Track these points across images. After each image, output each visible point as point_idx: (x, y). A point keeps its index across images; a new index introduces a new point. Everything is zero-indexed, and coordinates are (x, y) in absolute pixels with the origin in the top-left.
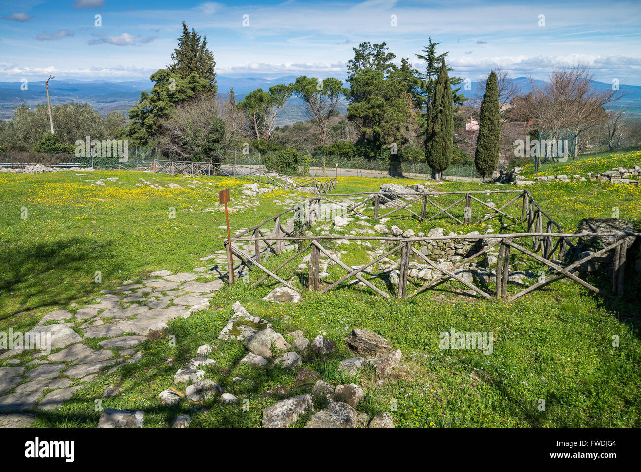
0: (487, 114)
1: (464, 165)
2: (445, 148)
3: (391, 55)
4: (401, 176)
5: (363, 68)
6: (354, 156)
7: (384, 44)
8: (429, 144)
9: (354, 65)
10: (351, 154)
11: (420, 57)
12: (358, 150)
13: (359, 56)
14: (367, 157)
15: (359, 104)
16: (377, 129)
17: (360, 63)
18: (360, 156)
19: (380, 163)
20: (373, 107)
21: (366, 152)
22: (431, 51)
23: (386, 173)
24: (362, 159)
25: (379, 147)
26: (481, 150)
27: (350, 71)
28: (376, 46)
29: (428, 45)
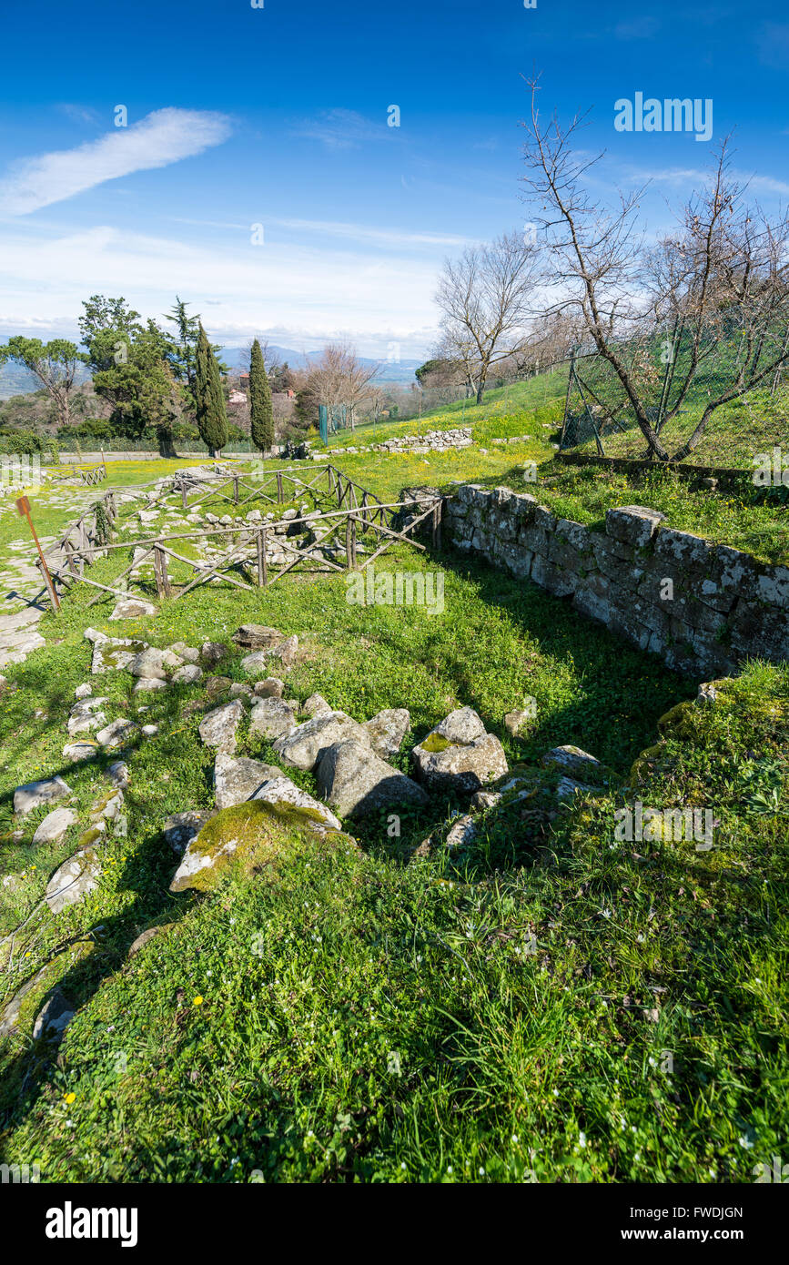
0: (256, 386)
1: (240, 440)
2: (219, 423)
3: (134, 314)
4: (174, 455)
5: (101, 328)
6: (114, 437)
7: (122, 300)
8: (202, 419)
9: (88, 323)
10: (109, 434)
11: (170, 318)
12: (117, 429)
13: (92, 313)
14: (130, 436)
15: (105, 374)
16: (136, 403)
17: (95, 322)
18: (121, 436)
19: (148, 443)
20: (126, 377)
21: (128, 431)
22: (181, 310)
23: (157, 454)
24: (124, 439)
25: (142, 425)
26: (256, 424)
27: (83, 330)
28: (113, 301)
29: (176, 304)
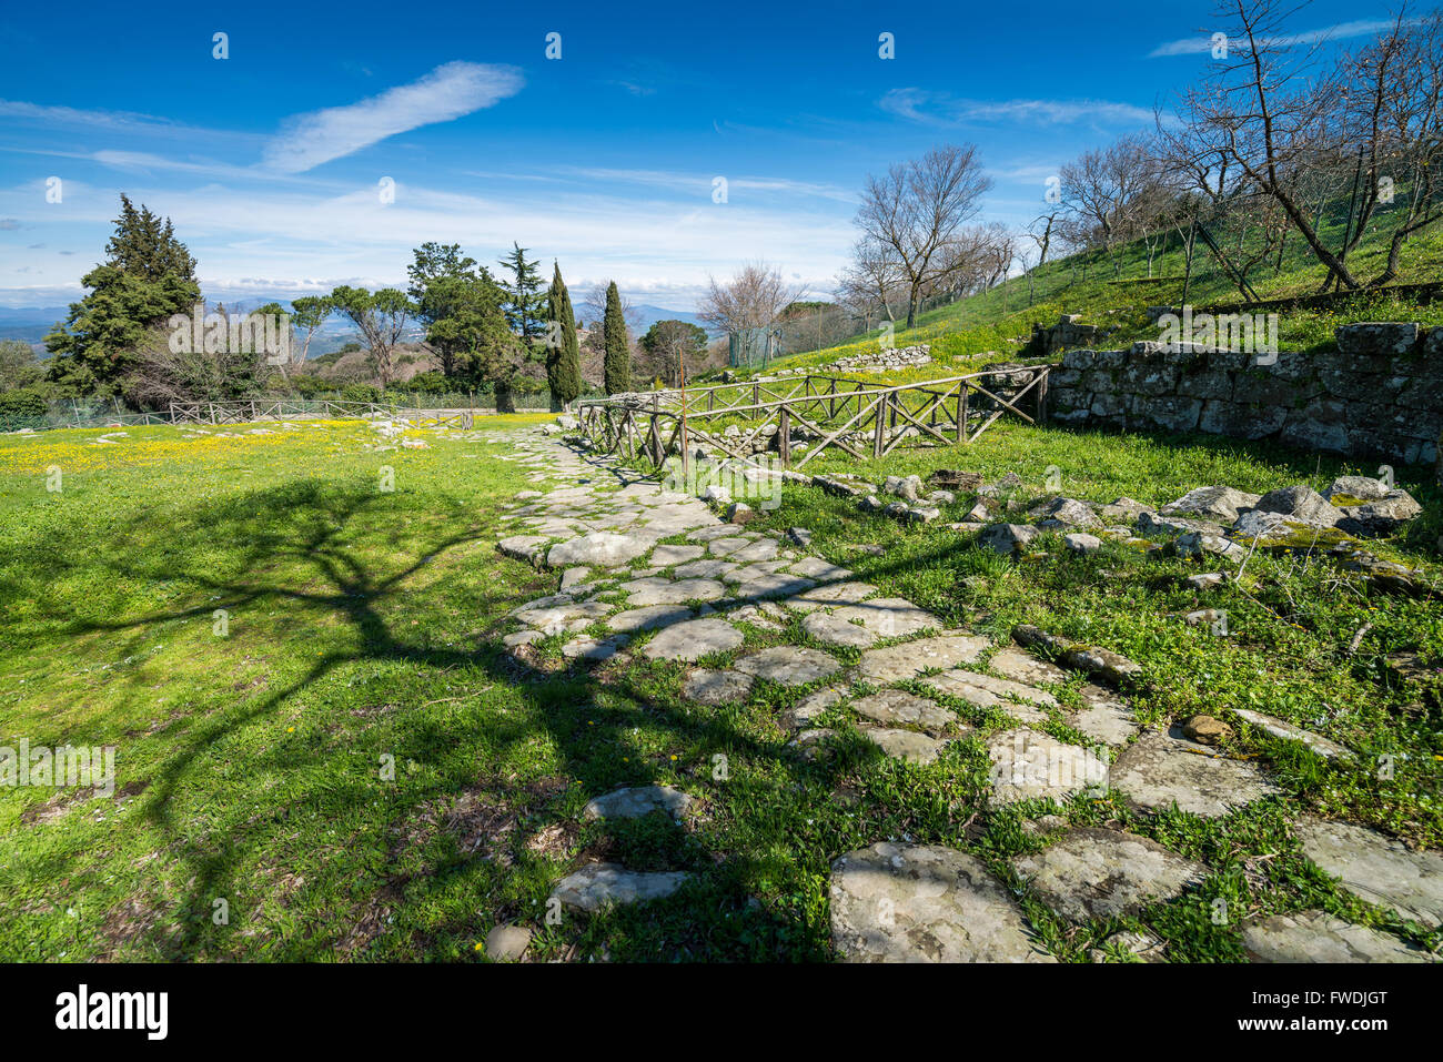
0: (613, 331)
2: (571, 372)
3: (469, 262)
4: (513, 411)
5: (432, 277)
6: (447, 392)
7: (457, 247)
8: (551, 369)
9: (417, 271)
10: (443, 389)
11: (506, 265)
12: (452, 383)
13: (422, 261)
14: (465, 391)
16: (477, 353)
17: (424, 270)
18: (455, 391)
19: (483, 398)
21: (464, 386)
22: (519, 255)
23: (493, 410)
24: (459, 394)
25: (479, 378)
26: (610, 372)
27: (413, 279)
28: (446, 248)
29: (514, 250)
